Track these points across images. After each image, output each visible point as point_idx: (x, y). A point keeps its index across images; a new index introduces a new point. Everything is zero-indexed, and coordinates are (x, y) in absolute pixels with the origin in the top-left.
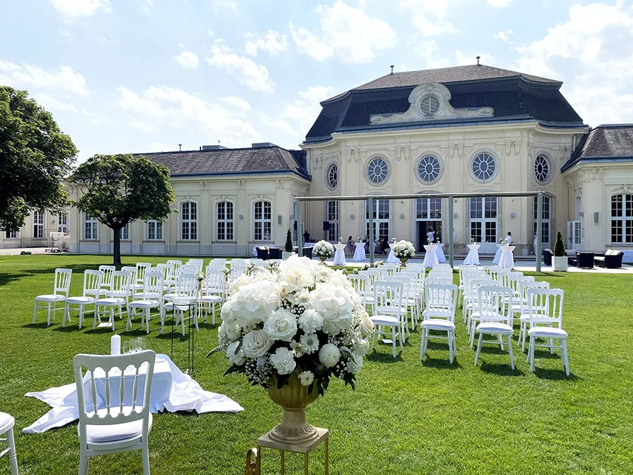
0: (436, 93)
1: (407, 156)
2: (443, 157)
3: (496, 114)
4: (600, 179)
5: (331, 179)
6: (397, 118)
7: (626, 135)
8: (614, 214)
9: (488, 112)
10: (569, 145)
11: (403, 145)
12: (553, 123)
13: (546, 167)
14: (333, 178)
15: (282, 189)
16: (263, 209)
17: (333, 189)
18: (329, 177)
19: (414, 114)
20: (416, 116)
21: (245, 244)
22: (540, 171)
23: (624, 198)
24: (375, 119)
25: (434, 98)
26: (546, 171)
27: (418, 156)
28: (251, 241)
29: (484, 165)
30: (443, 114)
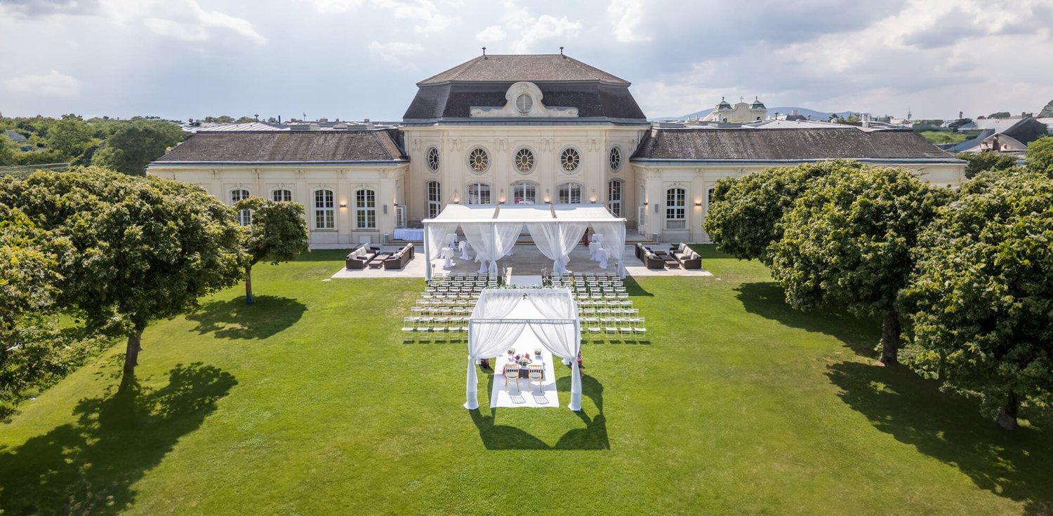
0: (529, 92)
1: (505, 148)
2: (537, 150)
3: (581, 115)
4: (659, 177)
5: (431, 161)
6: (495, 112)
7: (677, 138)
8: (668, 204)
9: (573, 112)
10: (635, 139)
11: (501, 138)
12: (624, 120)
13: (618, 157)
14: (434, 159)
15: (386, 178)
16: (365, 197)
17: (436, 171)
18: (429, 159)
19: (511, 110)
20: (513, 112)
21: (347, 232)
22: (613, 160)
23: (676, 192)
24: (476, 112)
25: (528, 97)
26: (618, 160)
27: (514, 149)
28: (354, 229)
29: (570, 158)
30: (536, 112)
